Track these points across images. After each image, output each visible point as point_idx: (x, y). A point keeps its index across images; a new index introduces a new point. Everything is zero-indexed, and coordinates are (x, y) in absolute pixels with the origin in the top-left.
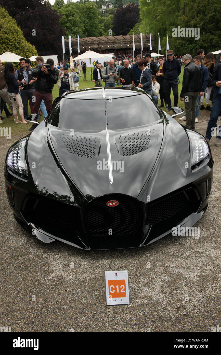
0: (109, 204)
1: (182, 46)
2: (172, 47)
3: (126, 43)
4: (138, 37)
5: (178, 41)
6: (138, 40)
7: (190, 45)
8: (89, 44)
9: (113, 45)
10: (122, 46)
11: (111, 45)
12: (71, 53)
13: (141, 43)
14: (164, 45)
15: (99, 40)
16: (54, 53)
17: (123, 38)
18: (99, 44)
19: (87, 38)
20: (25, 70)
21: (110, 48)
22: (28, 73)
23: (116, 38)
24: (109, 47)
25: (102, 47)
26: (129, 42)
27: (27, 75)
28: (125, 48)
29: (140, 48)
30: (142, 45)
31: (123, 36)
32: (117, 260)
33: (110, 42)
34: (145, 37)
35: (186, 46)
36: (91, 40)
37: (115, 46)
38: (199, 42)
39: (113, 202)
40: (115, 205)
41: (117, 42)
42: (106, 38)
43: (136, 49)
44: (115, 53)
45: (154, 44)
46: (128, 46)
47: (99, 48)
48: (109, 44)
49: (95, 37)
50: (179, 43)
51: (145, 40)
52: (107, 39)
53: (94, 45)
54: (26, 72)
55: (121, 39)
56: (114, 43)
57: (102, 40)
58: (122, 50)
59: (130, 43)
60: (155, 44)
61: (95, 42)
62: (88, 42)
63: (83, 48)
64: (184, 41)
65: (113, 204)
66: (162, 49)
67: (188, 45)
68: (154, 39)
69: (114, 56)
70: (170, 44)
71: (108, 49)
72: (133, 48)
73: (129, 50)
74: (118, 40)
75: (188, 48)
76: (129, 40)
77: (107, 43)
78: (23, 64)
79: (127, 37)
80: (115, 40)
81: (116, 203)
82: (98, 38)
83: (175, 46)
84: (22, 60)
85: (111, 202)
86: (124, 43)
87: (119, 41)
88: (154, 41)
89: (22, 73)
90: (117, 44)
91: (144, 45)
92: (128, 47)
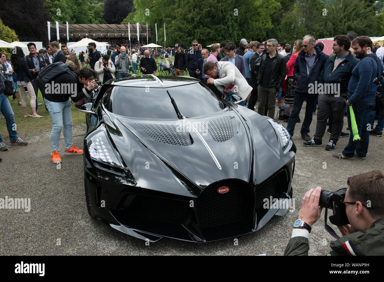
0: (220, 191)
1: (180, 38)
2: (169, 38)
3: (120, 31)
4: (133, 27)
5: (176, 33)
6: (133, 29)
7: (188, 37)
8: (79, 31)
9: (106, 34)
10: (116, 35)
11: (103, 34)
12: (59, 40)
13: (137, 32)
14: (161, 36)
15: (90, 27)
16: (38, 39)
17: (117, 27)
18: (90, 32)
19: (76, 24)
20: (36, 57)
21: (103, 36)
22: (39, 60)
23: (109, 27)
24: (101, 35)
25: (94, 35)
26: (124, 31)
27: (38, 62)
28: (119, 37)
29: (136, 38)
30: (138, 35)
31: (117, 25)
32: (232, 249)
33: (102, 30)
34: (141, 27)
35: (185, 38)
36: (81, 27)
37: (109, 35)
38: (197, 35)
39: (223, 188)
40: (226, 191)
41: (110, 31)
42: (98, 25)
43: (131, 39)
44: (109, 42)
45: (150, 34)
46: (123, 35)
47: (90, 36)
48: (102, 32)
49: (85, 25)
50: (178, 35)
51: (141, 30)
52: (99, 27)
53: (85, 32)
54: (37, 59)
55: (114, 28)
56: (107, 31)
57: (93, 27)
58: (116, 39)
59: (125, 33)
60: (152, 35)
61: (85, 30)
62: (77, 30)
63: (72, 35)
64: (182, 33)
65: (224, 190)
66: (159, 40)
67: (186, 37)
68: (150, 29)
69: (108, 45)
70: (167, 36)
71: (101, 37)
72: (128, 38)
73: (124, 40)
74: (111, 28)
75: (187, 40)
76: (123, 30)
77: (100, 31)
78: (32, 49)
79: (122, 26)
80: (109, 28)
81: (227, 189)
82: (89, 25)
83: (172, 38)
84: (31, 46)
85: (221, 189)
86: (118, 31)
87: (112, 30)
88: (150, 32)
89: (32, 60)
90: (110, 33)
91: (140, 35)
92: (123, 37)
